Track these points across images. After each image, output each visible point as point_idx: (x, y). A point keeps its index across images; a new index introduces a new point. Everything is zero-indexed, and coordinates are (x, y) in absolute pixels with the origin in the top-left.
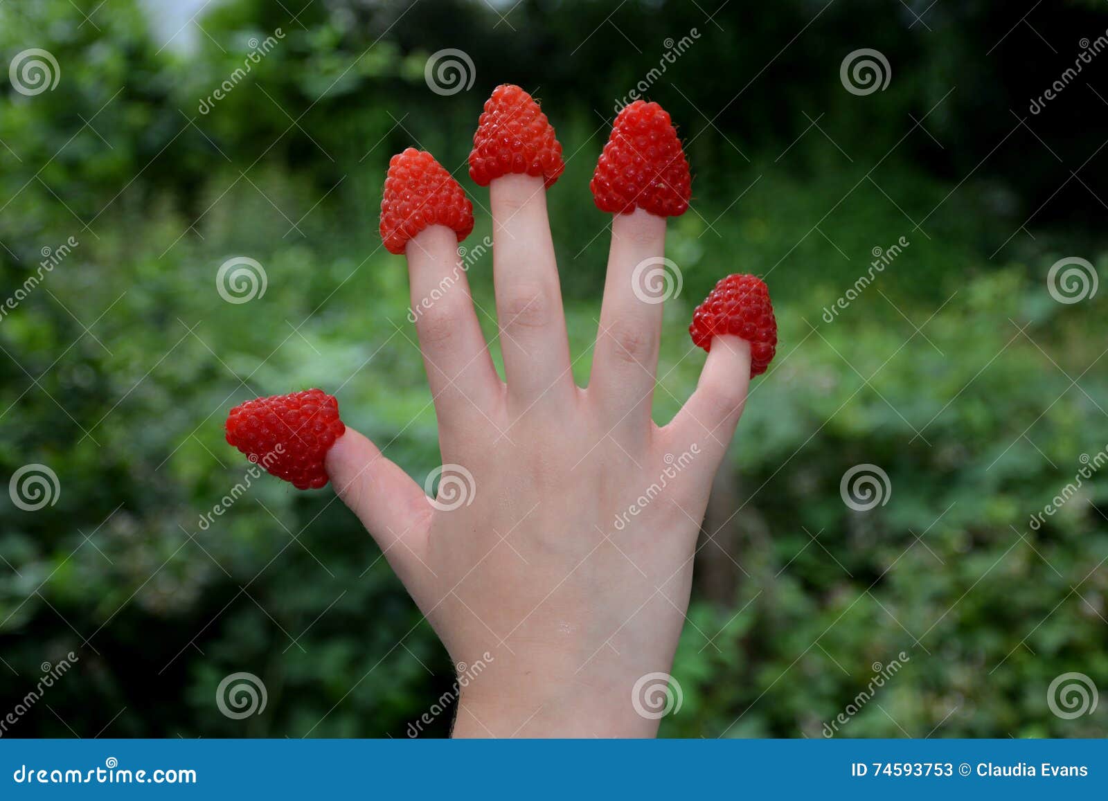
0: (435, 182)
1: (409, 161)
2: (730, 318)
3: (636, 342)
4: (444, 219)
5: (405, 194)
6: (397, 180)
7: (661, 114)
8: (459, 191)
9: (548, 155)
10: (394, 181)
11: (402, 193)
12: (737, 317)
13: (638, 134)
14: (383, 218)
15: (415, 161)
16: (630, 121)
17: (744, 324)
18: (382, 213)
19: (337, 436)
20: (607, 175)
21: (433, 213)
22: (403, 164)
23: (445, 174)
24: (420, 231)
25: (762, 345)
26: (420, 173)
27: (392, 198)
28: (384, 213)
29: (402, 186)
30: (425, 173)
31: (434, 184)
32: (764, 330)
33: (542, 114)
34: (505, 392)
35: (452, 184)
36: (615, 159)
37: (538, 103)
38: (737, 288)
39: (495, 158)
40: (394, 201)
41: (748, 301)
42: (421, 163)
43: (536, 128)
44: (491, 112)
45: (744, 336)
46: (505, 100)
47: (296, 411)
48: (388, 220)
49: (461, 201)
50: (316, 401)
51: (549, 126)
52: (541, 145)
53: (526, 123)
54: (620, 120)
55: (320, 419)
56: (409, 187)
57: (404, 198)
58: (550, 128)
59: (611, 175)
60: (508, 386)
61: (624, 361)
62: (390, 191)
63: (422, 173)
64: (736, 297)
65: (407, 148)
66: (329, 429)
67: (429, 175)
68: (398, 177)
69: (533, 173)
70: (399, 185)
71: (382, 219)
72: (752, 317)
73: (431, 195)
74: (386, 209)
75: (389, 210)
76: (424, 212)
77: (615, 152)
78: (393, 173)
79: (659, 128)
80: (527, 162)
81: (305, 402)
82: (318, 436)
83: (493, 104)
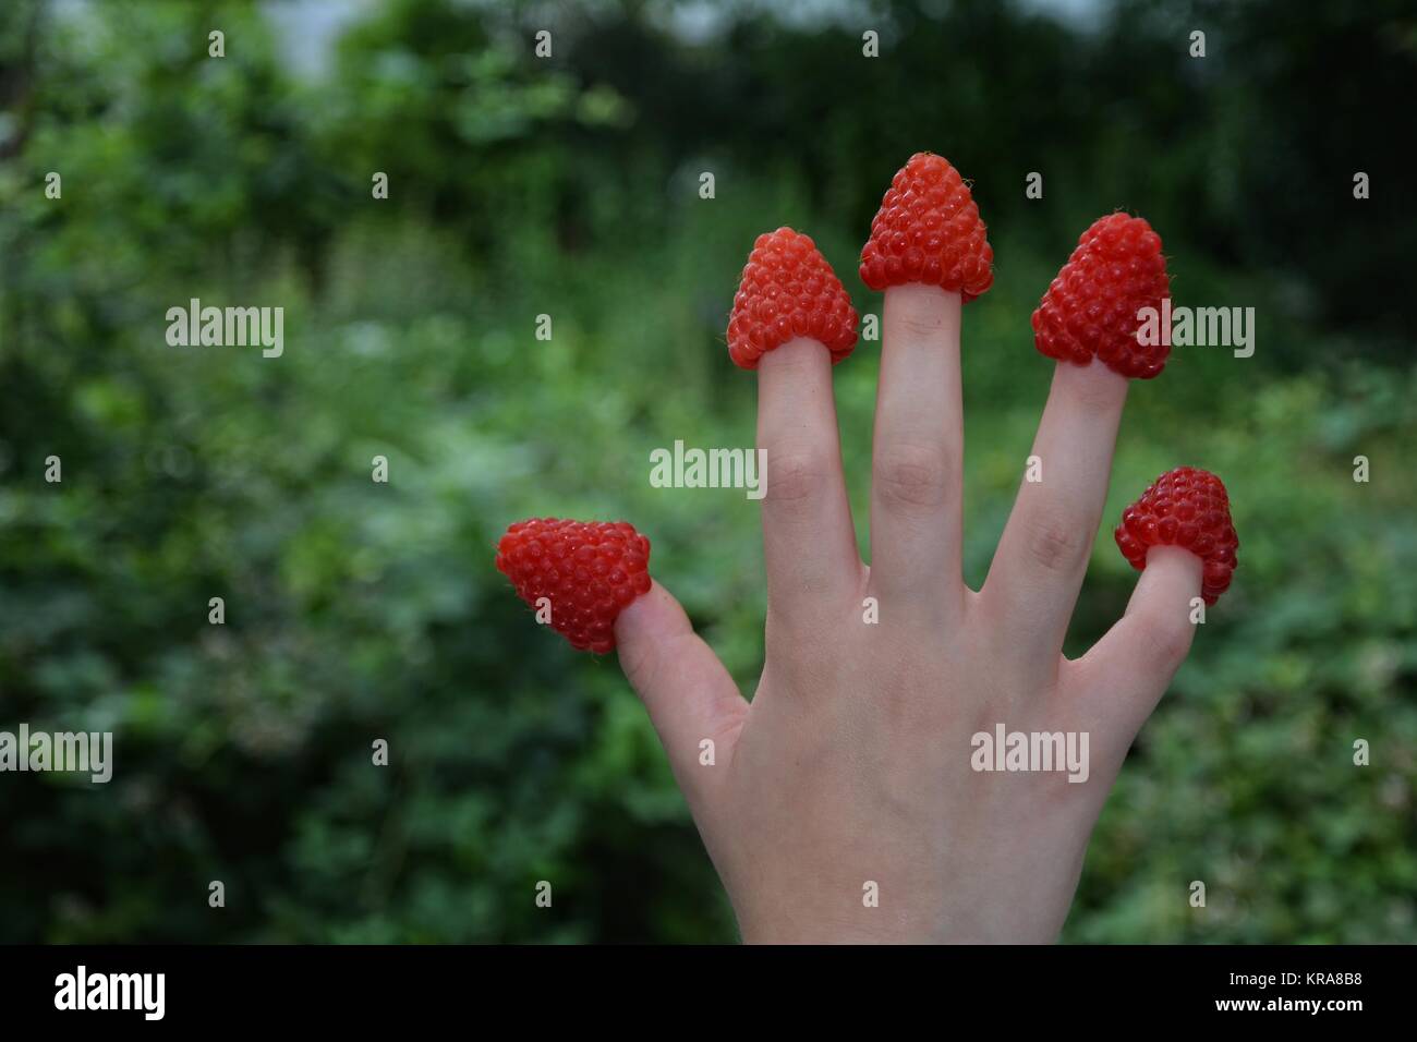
0: (813, 278)
1: (782, 245)
2: (1180, 523)
3: (1063, 542)
4: (818, 332)
5: (770, 290)
6: (762, 268)
7: (1150, 237)
8: (843, 296)
9: (974, 264)
10: (757, 269)
11: (767, 287)
12: (1191, 523)
13: (1113, 259)
14: (735, 318)
15: (790, 246)
16: (1105, 239)
17: (1201, 533)
18: (734, 309)
19: (638, 592)
20: (1061, 308)
21: (805, 320)
22: (772, 248)
23: (827, 269)
24: (784, 342)
25: (1220, 566)
26: (795, 264)
27: (752, 293)
28: (738, 311)
29: (767, 277)
30: (801, 264)
31: (812, 282)
32: (1223, 546)
33: (973, 203)
34: (867, 580)
35: (836, 286)
36: (1077, 288)
37: (968, 185)
38: (1189, 485)
39: (900, 259)
40: (755, 296)
41: (1204, 505)
42: (799, 250)
43: (961, 223)
44: (903, 191)
45: (1197, 551)
46: (925, 176)
47: (592, 547)
48: (741, 321)
49: (844, 310)
50: (622, 539)
51: (980, 221)
52: (966, 248)
53: (950, 214)
54: (1092, 235)
55: (621, 566)
56: (777, 281)
57: (767, 295)
58: (980, 226)
59: (1067, 309)
60: (871, 570)
61: (1042, 566)
62: (750, 282)
63: (798, 264)
64: (1189, 497)
65: (781, 226)
66: (630, 582)
67: (807, 268)
68: (765, 264)
69: (948, 286)
70: (763, 275)
71: (733, 319)
72: (1209, 525)
73: (805, 295)
74: (741, 306)
75: (745, 308)
76: (793, 318)
77: (1078, 278)
78: (757, 258)
79: (1145, 254)
80: (944, 271)
81: (607, 538)
82: (614, 587)
83: (905, 179)
